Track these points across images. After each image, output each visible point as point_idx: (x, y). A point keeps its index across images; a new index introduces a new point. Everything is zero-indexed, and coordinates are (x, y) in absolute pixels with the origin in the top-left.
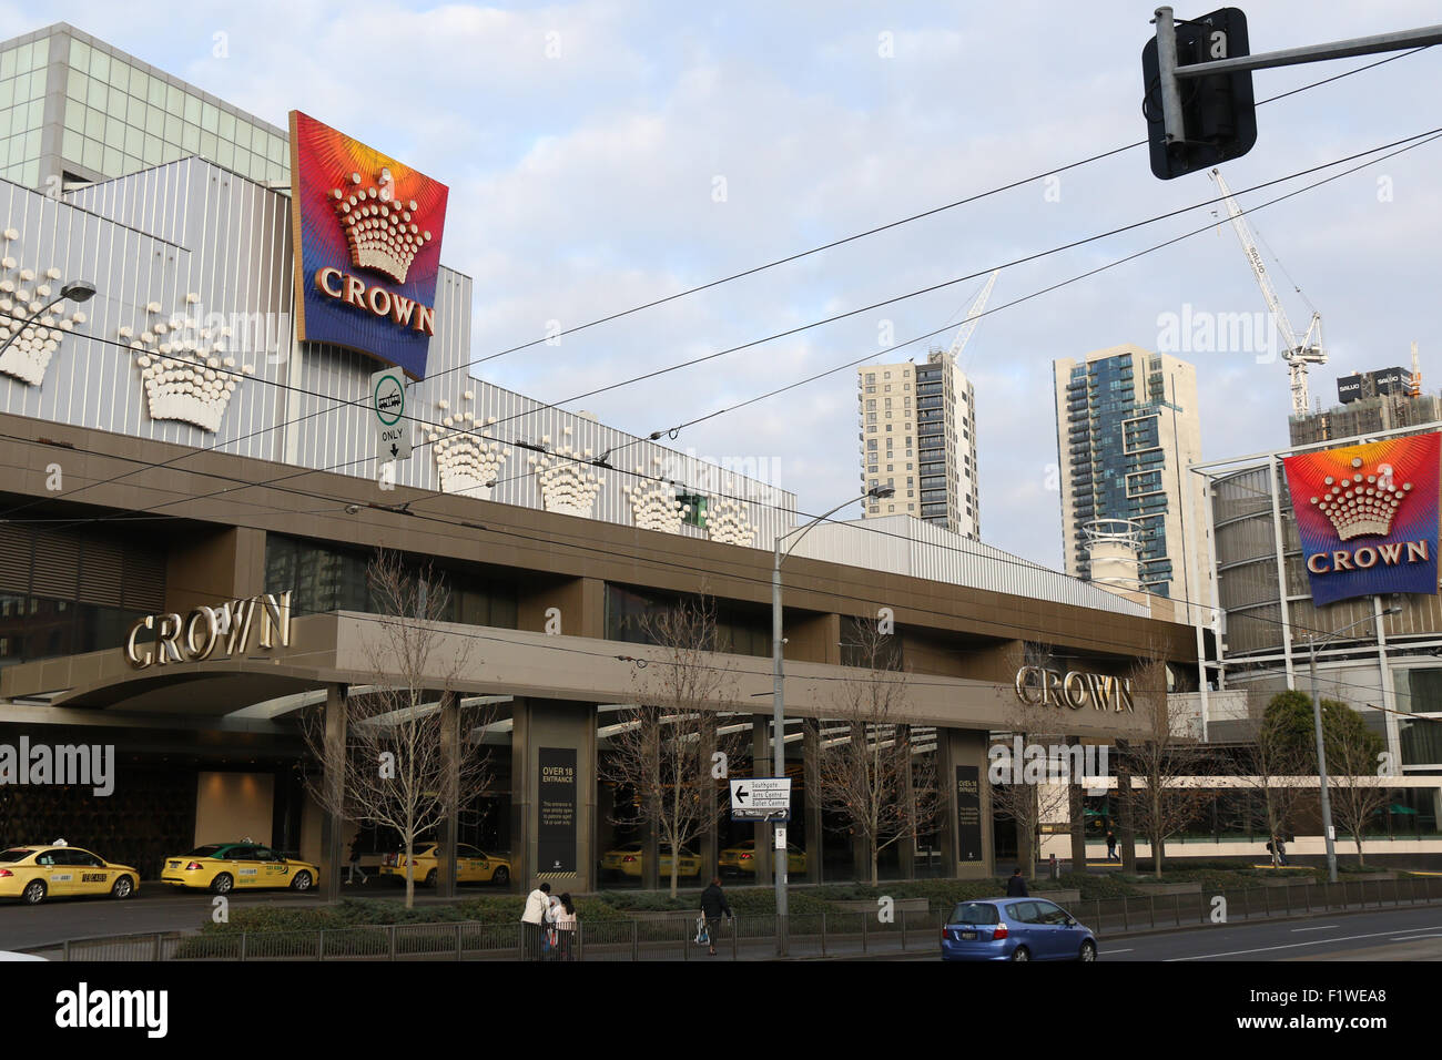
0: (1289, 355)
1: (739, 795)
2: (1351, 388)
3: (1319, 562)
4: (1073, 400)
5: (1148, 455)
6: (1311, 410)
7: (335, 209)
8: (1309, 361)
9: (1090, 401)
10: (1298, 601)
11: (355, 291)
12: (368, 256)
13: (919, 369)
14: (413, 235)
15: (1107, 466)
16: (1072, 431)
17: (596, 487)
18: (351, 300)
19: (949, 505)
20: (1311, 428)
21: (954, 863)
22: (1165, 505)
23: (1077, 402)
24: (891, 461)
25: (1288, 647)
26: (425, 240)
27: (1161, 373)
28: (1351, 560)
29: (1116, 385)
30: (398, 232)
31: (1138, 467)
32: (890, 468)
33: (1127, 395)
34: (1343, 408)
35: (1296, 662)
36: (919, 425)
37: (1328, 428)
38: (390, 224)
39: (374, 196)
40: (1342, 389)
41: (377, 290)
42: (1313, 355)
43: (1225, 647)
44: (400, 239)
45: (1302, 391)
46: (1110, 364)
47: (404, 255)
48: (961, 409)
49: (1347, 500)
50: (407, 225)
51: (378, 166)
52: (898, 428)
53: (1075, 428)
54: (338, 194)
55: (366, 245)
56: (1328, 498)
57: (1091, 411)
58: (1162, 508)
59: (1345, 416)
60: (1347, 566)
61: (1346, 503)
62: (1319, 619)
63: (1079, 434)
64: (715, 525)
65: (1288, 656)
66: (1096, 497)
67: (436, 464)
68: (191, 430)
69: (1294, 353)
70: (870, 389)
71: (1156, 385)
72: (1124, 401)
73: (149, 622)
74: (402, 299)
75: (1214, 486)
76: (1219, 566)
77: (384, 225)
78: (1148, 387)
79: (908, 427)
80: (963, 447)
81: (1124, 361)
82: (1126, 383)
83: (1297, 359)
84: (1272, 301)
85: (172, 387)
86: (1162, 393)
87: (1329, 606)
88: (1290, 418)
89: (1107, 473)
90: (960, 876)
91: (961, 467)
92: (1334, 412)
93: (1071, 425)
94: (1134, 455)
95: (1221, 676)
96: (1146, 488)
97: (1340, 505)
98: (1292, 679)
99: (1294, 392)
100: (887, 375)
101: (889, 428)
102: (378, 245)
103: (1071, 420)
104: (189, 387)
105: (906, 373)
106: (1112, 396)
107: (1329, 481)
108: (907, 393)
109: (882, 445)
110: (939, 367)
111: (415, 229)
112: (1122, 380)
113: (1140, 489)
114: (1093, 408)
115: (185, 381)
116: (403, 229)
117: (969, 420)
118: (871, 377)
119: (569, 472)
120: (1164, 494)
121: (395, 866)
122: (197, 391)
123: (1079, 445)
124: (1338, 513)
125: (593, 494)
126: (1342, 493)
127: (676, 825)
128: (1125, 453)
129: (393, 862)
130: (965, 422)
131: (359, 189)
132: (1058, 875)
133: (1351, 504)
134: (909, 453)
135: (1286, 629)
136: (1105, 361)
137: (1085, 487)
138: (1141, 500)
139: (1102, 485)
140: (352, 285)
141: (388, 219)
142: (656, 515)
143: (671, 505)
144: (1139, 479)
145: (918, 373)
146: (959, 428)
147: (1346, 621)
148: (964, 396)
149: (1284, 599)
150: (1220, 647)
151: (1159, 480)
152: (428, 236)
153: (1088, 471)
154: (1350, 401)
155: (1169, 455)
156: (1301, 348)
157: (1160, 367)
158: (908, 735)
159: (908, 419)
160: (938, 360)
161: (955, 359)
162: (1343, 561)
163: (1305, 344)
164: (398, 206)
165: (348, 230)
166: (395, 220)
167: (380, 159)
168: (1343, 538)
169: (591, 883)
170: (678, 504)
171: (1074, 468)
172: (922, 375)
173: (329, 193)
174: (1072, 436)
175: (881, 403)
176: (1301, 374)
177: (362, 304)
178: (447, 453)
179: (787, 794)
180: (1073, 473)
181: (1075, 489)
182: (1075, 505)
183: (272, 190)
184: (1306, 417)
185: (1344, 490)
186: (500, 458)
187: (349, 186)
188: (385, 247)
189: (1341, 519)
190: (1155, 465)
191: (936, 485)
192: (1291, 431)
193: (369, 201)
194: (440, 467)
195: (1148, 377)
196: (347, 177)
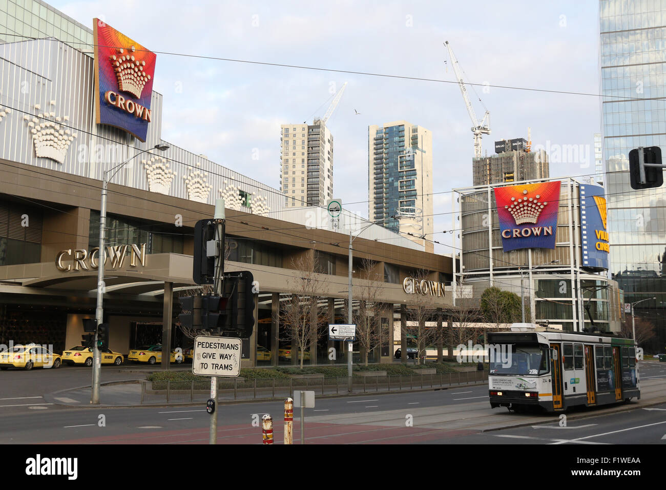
0: (474, 130)
1: (333, 330)
2: (501, 147)
3: (507, 233)
4: (376, 145)
5: (410, 172)
6: (483, 155)
7: (112, 64)
8: (483, 133)
9: (384, 146)
10: (497, 249)
11: (121, 102)
12: (126, 86)
13: (309, 127)
14: (144, 77)
15: (390, 176)
16: (376, 159)
17: (209, 189)
18: (119, 106)
19: (320, 191)
20: (482, 164)
21: (380, 357)
22: (415, 195)
23: (378, 146)
24: (294, 170)
25: (491, 269)
26: (148, 79)
27: (417, 135)
28: (520, 233)
29: (397, 139)
30: (138, 76)
31: (405, 178)
32: (294, 173)
33: (401, 144)
34: (497, 155)
35: (494, 275)
36: (308, 154)
37: (490, 164)
38: (135, 72)
39: (128, 59)
40: (497, 147)
41: (129, 101)
42: (484, 130)
43: (464, 267)
44: (139, 79)
45: (479, 147)
46: (394, 129)
47: (140, 86)
48: (327, 147)
49: (520, 208)
50: (141, 72)
51: (130, 45)
52: (299, 154)
53: (376, 158)
54: (115, 58)
55: (125, 81)
56: (512, 206)
57: (384, 150)
58: (414, 197)
59: (497, 159)
60: (519, 236)
61: (520, 209)
62: (505, 257)
63: (379, 161)
64: (254, 207)
65: (491, 272)
66: (384, 190)
67: (147, 178)
68: (52, 162)
69: (477, 129)
70: (287, 136)
71: (415, 140)
72: (400, 147)
73: (70, 252)
74: (139, 106)
75: (463, 198)
76: (463, 232)
77: (133, 72)
78: (411, 141)
79: (303, 154)
80: (327, 165)
81: (401, 128)
82: (401, 138)
83: (478, 131)
84: (468, 104)
85: (45, 143)
86: (417, 144)
87: (509, 252)
88: (473, 158)
89: (390, 180)
90: (382, 362)
91: (326, 174)
92: (493, 157)
93: (375, 156)
94: (403, 171)
95: (461, 279)
96: (407, 187)
97: (517, 210)
98: (492, 281)
99: (475, 147)
100: (295, 129)
101: (294, 154)
102: (130, 81)
103: (376, 154)
104: (52, 143)
105: (303, 129)
106: (395, 144)
107: (513, 199)
108: (303, 138)
109: (291, 162)
110: (319, 127)
111: (144, 74)
112: (400, 137)
113: (405, 188)
114: (385, 149)
115: (51, 140)
116: (140, 74)
117: (331, 152)
118: (287, 130)
119: (198, 182)
120: (416, 190)
121: (189, 355)
122: (55, 145)
123: (378, 166)
124: (516, 213)
125: (208, 193)
126: (518, 205)
127: (303, 341)
128: (399, 171)
129: (188, 353)
130: (329, 153)
131: (123, 55)
132: (424, 363)
133: (522, 209)
134: (303, 166)
135: (491, 260)
136: (392, 128)
137: (380, 185)
138: (405, 193)
139: (388, 185)
140: (120, 99)
141: (134, 69)
142: (232, 202)
143: (237, 198)
144: (405, 183)
145: (309, 129)
146: (326, 156)
147: (516, 259)
148: (329, 141)
149: (491, 248)
150: (462, 267)
151: (414, 184)
152: (149, 77)
153: (382, 178)
154: (500, 152)
155: (419, 172)
156: (480, 127)
157: (417, 132)
158: (334, 301)
159: (303, 151)
160: (318, 123)
161: (325, 123)
162: (517, 233)
163: (482, 125)
164: (138, 64)
165: (118, 74)
166: (136, 70)
167: (130, 41)
168: (517, 224)
169: (255, 363)
170: (240, 197)
171: (375, 176)
172: (311, 130)
173: (111, 57)
174: (375, 161)
175: (291, 142)
176: (479, 139)
177: (124, 108)
178: (152, 174)
179: (354, 331)
180: (375, 178)
181: (375, 186)
182: (375, 193)
183: (83, 53)
184: (480, 159)
185: (519, 204)
186: (172, 176)
187: (118, 54)
188: (132, 82)
189: (517, 216)
190: (412, 177)
191: (315, 182)
192: (473, 165)
193: (127, 61)
194: (149, 180)
195: (411, 136)
196: (118, 49)
